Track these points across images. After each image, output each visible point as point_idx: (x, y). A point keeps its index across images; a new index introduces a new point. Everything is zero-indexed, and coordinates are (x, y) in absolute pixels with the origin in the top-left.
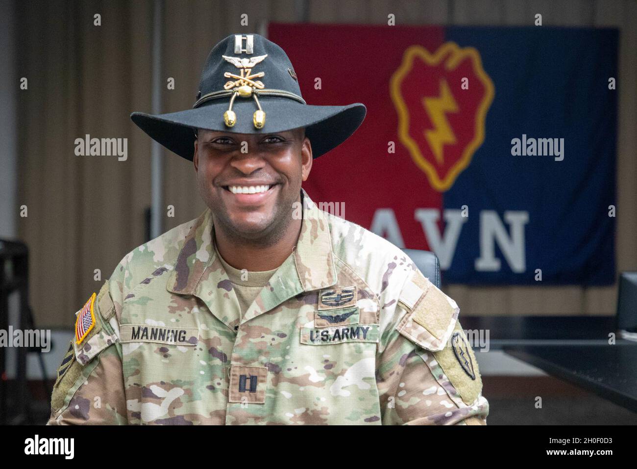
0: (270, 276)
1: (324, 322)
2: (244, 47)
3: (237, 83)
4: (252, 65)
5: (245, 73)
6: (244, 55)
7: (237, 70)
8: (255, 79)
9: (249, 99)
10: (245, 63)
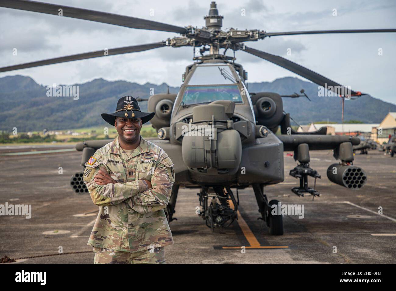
0: (134, 151)
1: (145, 159)
2: (129, 99)
3: (127, 107)
4: (130, 103)
5: (129, 105)
6: (128, 101)
7: (127, 104)
8: (131, 106)
9: (130, 110)
10: (129, 103)
